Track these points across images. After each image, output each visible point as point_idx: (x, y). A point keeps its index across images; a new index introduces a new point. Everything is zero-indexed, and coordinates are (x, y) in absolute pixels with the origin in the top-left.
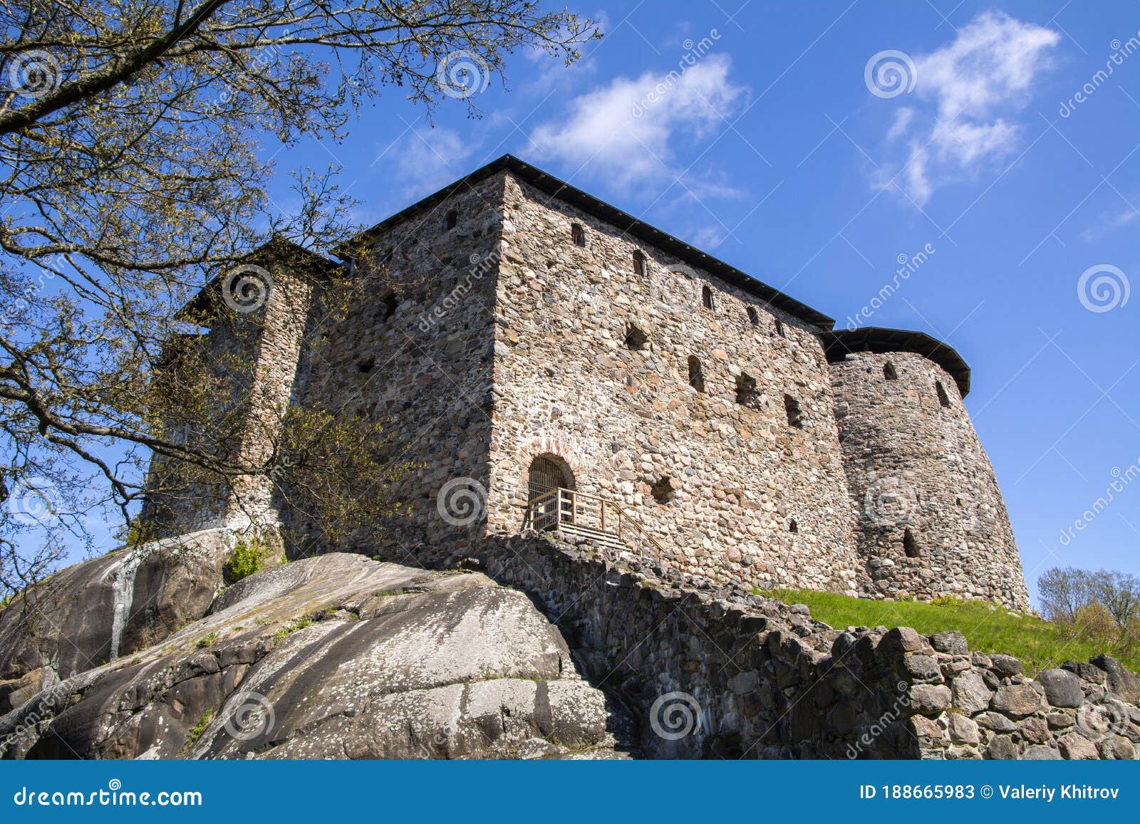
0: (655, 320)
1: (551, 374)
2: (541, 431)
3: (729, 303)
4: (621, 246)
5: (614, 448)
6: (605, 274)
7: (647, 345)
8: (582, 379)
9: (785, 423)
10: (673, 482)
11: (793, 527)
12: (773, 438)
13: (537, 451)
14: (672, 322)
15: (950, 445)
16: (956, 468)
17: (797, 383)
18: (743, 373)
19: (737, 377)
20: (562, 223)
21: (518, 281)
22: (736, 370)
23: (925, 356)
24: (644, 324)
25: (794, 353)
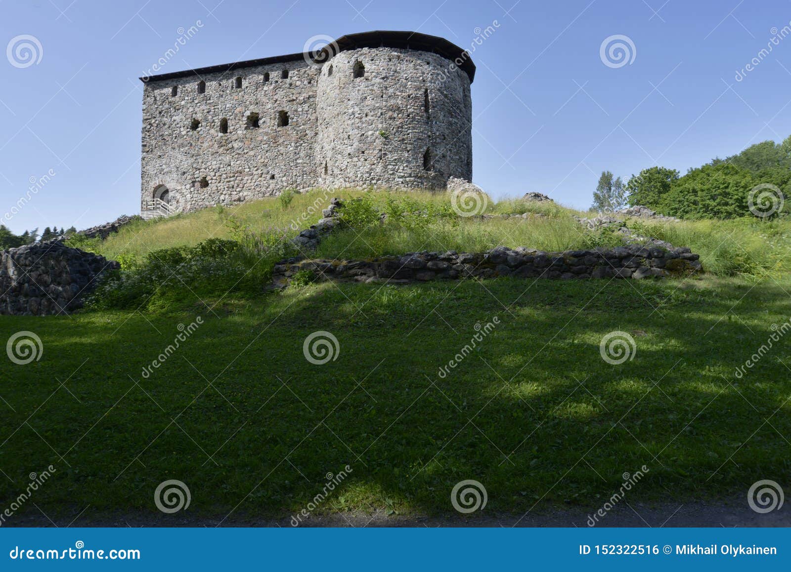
0: (205, 111)
1: (160, 156)
2: (157, 178)
3: (252, 79)
4: (193, 86)
5: (184, 173)
6: (183, 103)
7: (200, 125)
8: (171, 153)
9: (276, 127)
10: (207, 179)
11: (273, 177)
12: (265, 138)
13: (156, 185)
14: (213, 108)
15: (352, 102)
16: (352, 116)
17: (290, 101)
18: (252, 113)
19: (248, 117)
20: (168, 90)
21: (149, 127)
22: (248, 113)
23: (348, 50)
24: (199, 117)
25: (291, 85)
